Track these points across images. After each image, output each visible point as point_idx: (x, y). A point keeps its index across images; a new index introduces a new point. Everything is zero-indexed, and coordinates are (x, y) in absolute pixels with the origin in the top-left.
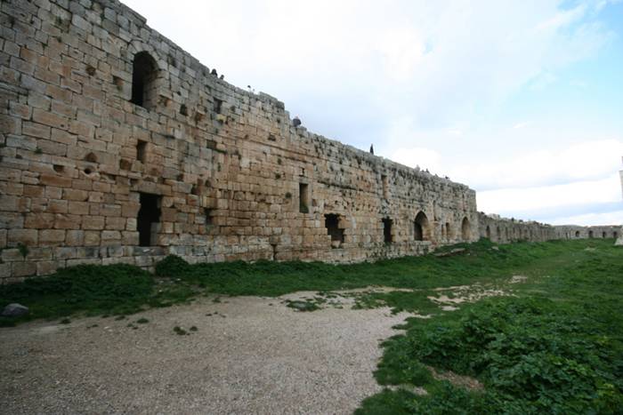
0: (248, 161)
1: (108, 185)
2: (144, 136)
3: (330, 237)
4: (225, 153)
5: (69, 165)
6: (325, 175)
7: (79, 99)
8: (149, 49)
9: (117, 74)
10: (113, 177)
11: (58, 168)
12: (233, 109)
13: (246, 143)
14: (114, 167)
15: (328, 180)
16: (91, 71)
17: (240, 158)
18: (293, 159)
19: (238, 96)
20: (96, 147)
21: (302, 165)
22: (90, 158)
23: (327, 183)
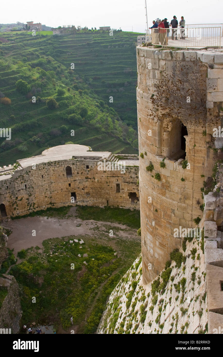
0: (97, 179)
1: (65, 193)
2: (70, 182)
3: (130, 199)
4: (90, 179)
5: (59, 191)
6: (128, 180)
7: (59, 181)
8: (68, 165)
9: (63, 174)
10: (66, 191)
11: (58, 192)
12: (92, 166)
13: (97, 175)
14: (66, 190)
15: (129, 181)
16: (59, 175)
17: (95, 179)
18: (113, 177)
19: (93, 163)
20: (62, 188)
21: (117, 178)
22: (62, 189)
23: (129, 183)
